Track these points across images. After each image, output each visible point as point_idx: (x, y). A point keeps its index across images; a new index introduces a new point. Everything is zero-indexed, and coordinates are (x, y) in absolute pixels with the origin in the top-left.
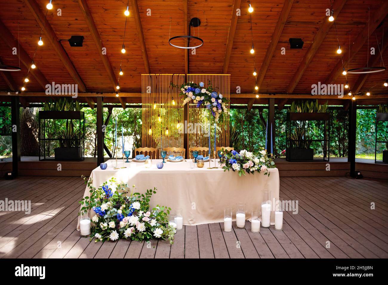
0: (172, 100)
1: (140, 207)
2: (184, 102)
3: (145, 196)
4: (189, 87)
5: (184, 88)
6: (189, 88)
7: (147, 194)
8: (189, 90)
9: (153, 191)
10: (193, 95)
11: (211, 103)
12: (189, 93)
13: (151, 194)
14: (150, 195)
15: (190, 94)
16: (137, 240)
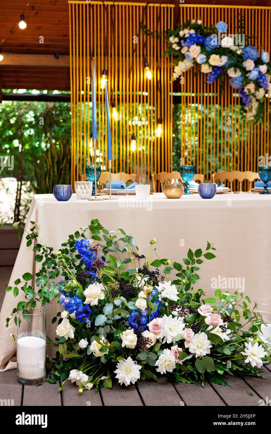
0: (145, 66)
1: (178, 295)
2: (175, 70)
3: (184, 267)
4: (192, 31)
5: (177, 35)
6: (191, 35)
7: (187, 263)
8: (191, 41)
9: (203, 254)
10: (201, 53)
11: (245, 72)
12: (189, 48)
13: (200, 262)
14: (196, 265)
15: (194, 51)
16: (189, 382)
